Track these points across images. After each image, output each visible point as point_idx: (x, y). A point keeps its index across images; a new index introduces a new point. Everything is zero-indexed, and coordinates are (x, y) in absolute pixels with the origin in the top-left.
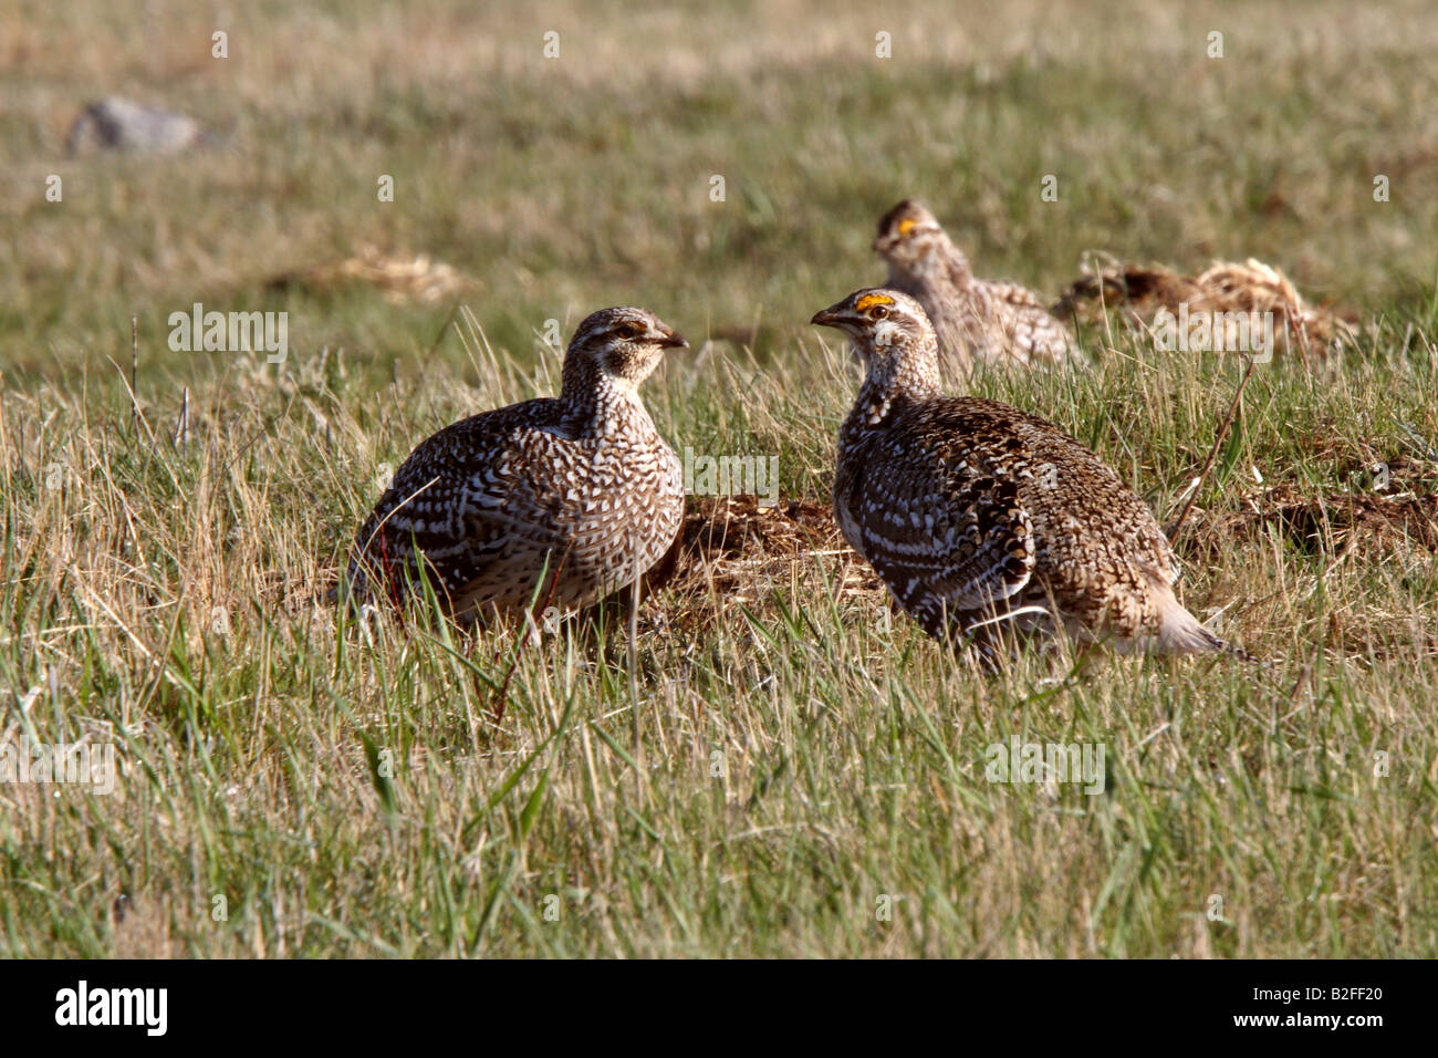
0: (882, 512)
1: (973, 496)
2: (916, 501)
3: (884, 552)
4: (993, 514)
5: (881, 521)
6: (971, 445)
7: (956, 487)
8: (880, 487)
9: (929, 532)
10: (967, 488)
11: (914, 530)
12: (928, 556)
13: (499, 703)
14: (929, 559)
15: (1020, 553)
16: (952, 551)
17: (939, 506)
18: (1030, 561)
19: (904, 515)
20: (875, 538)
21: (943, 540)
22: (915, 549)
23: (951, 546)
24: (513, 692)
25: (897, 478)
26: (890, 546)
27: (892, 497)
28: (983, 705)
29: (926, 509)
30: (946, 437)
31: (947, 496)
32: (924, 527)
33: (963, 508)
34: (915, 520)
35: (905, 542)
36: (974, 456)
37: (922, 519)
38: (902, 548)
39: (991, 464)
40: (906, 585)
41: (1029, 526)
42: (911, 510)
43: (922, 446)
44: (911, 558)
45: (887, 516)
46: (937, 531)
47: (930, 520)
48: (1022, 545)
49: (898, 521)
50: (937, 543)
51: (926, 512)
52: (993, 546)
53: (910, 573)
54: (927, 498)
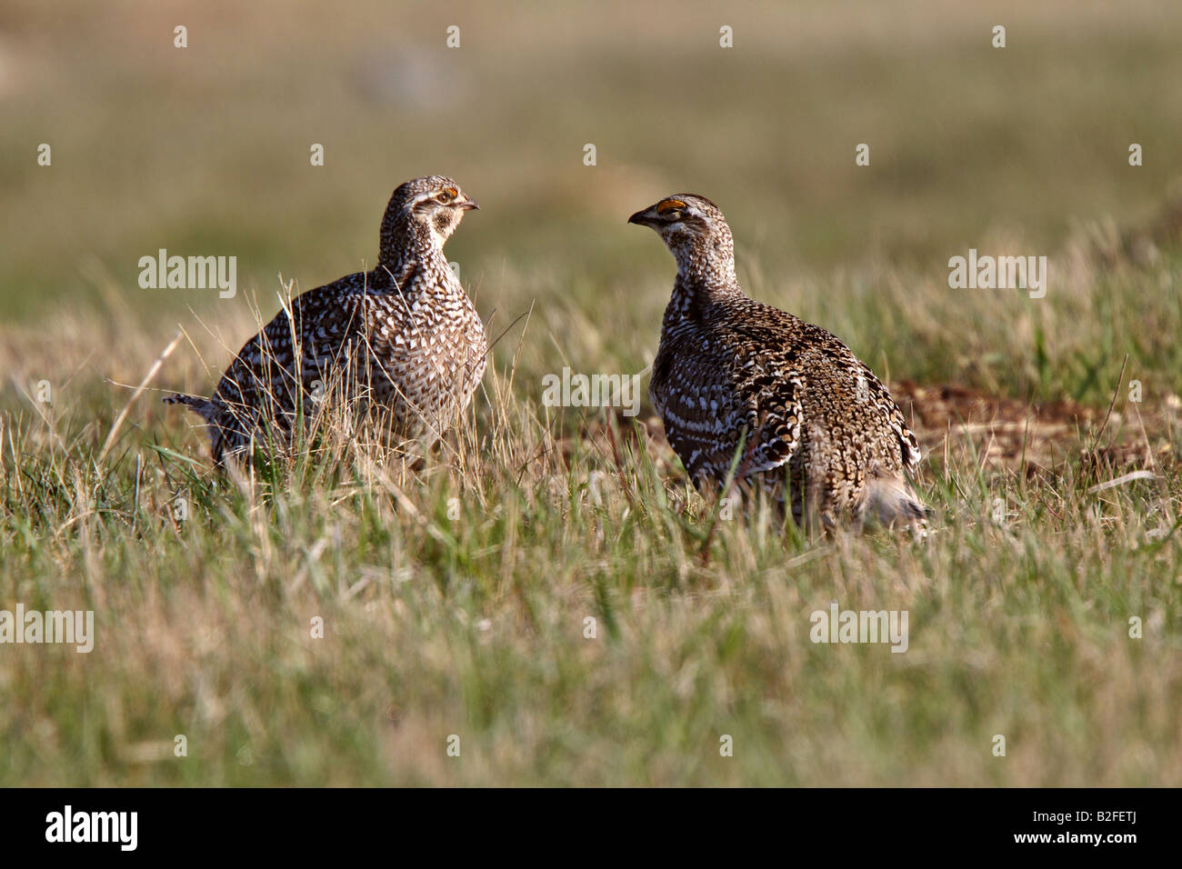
0: (678, 395)
1: (755, 388)
2: (705, 388)
3: (677, 427)
4: (772, 404)
5: (678, 401)
6: (758, 349)
7: (740, 380)
8: (680, 376)
9: (714, 414)
10: (750, 382)
11: (702, 411)
12: (709, 433)
13: (704, 553)
14: (711, 435)
15: (787, 437)
16: (730, 430)
17: (724, 394)
18: (794, 445)
19: (696, 400)
20: (672, 416)
21: (723, 421)
22: (698, 427)
23: (730, 426)
24: (716, 544)
25: (694, 369)
26: (682, 424)
27: (688, 384)
28: (1102, 554)
29: (713, 396)
30: (741, 340)
31: (732, 387)
32: (710, 409)
33: (745, 396)
34: (703, 403)
35: (694, 420)
36: (759, 357)
37: (709, 403)
38: (691, 425)
39: (771, 367)
40: (690, 455)
41: (801, 417)
42: (701, 395)
43: (723, 343)
44: (697, 433)
45: (683, 398)
46: (720, 413)
47: (714, 405)
48: (790, 432)
49: (690, 403)
50: (718, 423)
51: (713, 398)
52: (764, 430)
53: (695, 446)
54: (714, 387)
